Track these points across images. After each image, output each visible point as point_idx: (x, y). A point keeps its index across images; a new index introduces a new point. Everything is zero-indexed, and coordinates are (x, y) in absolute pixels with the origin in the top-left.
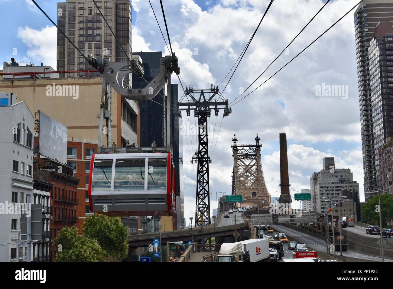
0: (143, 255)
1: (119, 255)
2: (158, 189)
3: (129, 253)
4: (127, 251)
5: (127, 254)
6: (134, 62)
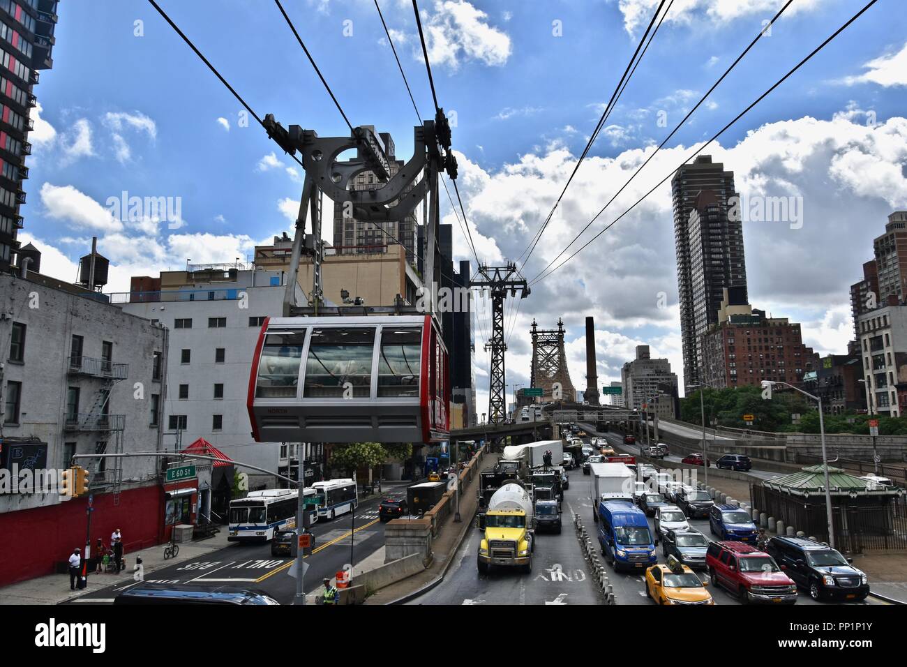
0: (429, 456)
2: (400, 395)
3: (413, 453)
4: (411, 451)
5: (410, 454)
6: (361, 132)
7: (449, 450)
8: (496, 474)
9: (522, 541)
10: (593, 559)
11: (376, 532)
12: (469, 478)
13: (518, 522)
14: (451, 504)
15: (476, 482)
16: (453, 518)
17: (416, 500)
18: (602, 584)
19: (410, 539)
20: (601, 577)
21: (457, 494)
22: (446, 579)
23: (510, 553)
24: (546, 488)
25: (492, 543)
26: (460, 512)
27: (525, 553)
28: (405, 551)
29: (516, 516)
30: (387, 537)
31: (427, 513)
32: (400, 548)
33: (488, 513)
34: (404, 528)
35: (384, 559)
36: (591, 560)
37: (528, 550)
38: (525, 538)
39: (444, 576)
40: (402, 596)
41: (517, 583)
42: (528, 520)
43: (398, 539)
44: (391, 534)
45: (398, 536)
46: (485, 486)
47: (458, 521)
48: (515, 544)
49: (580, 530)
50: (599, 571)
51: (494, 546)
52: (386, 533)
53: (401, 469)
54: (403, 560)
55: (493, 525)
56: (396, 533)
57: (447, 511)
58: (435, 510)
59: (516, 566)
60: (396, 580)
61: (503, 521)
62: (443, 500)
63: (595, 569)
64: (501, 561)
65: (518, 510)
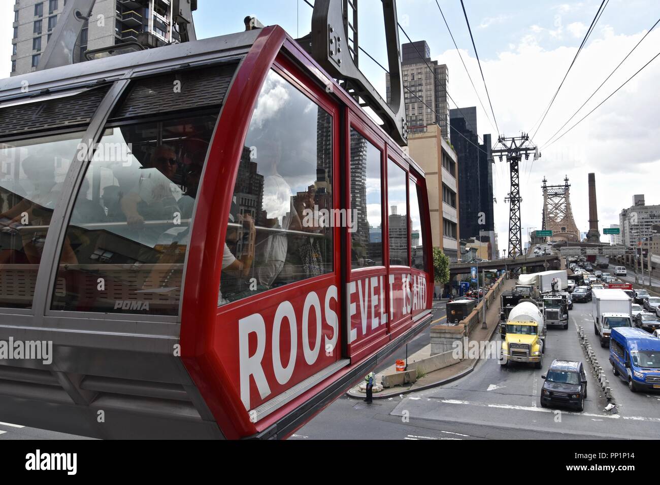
0: (462, 281)
1: (442, 280)
3: (450, 279)
4: (449, 277)
5: (448, 279)
7: (478, 278)
8: (513, 296)
9: (535, 344)
10: (593, 361)
11: (424, 334)
12: (493, 297)
13: (532, 330)
14: (480, 316)
15: (498, 302)
16: (481, 326)
17: (453, 312)
18: (600, 380)
19: (449, 340)
20: (599, 374)
21: (484, 309)
22: (476, 370)
23: (525, 353)
24: (555, 310)
25: (511, 346)
26: (486, 322)
27: (537, 353)
28: (445, 348)
29: (530, 326)
30: (432, 337)
31: (461, 321)
32: (441, 346)
33: (508, 323)
34: (444, 331)
35: (430, 353)
36: (592, 361)
37: (539, 351)
38: (537, 343)
39: (474, 367)
40: (443, 379)
41: (531, 375)
42: (540, 329)
43: (440, 339)
44: (435, 335)
45: (440, 337)
46: (505, 305)
47: (485, 328)
48: (529, 347)
49: (583, 338)
50: (598, 370)
51: (513, 348)
52: (431, 335)
53: (442, 290)
54: (444, 354)
55: (511, 332)
56: (438, 335)
57: (476, 321)
58: (467, 320)
59: (530, 363)
60: (438, 368)
61: (519, 330)
62: (474, 313)
63: (594, 368)
64: (518, 358)
65: (532, 322)
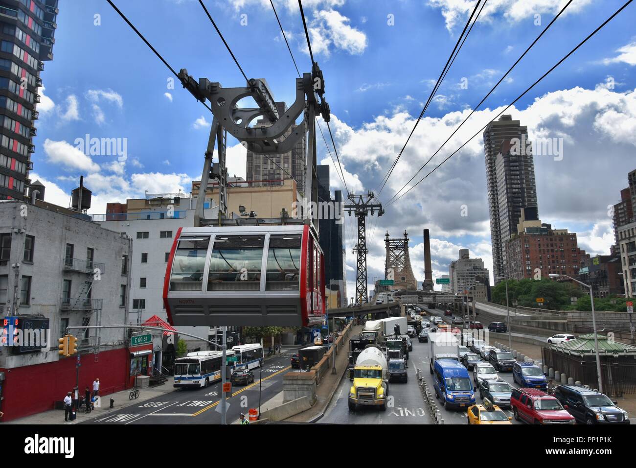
2: (284, 289)
6: (254, 82)
7: (328, 323)
8: (361, 340)
9: (380, 387)
10: (430, 401)
11: (277, 381)
12: (342, 343)
13: (377, 374)
14: (330, 361)
15: (347, 346)
16: (331, 371)
17: (305, 358)
18: (436, 418)
19: (301, 386)
20: (436, 413)
21: (334, 355)
22: (326, 415)
23: (371, 396)
24: (396, 351)
25: (358, 389)
26: (336, 367)
27: (382, 396)
28: (297, 394)
29: (375, 370)
30: (284, 384)
31: (313, 368)
32: (293, 393)
33: (356, 368)
34: (296, 378)
35: (282, 400)
36: (429, 401)
37: (384, 394)
38: (382, 386)
39: (325, 412)
41: (377, 417)
42: (384, 373)
43: (292, 386)
44: (287, 382)
45: (293, 384)
46: (353, 349)
47: (334, 373)
48: (374, 390)
49: (421, 380)
50: (434, 409)
51: (361, 392)
52: (284, 382)
53: (295, 337)
54: (296, 401)
55: (359, 376)
56: (291, 382)
57: (327, 366)
58: (318, 366)
59: (376, 406)
60: (290, 415)
61: (366, 374)
62: (324, 359)
63: (431, 408)
64: (365, 402)
65: (377, 366)
